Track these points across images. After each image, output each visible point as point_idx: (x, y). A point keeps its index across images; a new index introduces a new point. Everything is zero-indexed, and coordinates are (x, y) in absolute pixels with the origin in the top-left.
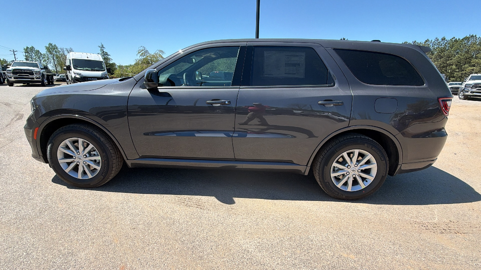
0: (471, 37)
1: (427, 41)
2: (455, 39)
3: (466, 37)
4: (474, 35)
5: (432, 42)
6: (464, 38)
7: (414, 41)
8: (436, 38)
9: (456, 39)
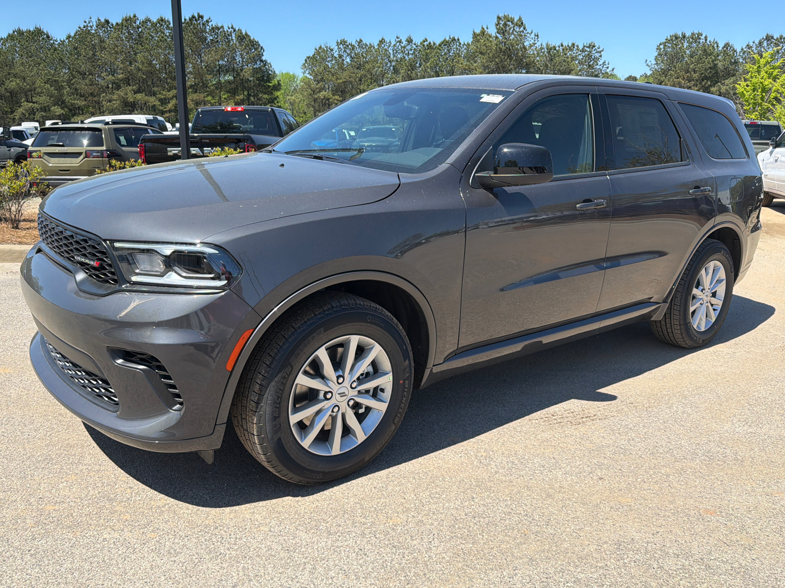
0: (452, 41)
1: (382, 41)
2: (428, 43)
3: (445, 40)
4: (456, 38)
5: (392, 45)
6: (443, 43)
7: (358, 40)
8: (398, 38)
9: (430, 43)
